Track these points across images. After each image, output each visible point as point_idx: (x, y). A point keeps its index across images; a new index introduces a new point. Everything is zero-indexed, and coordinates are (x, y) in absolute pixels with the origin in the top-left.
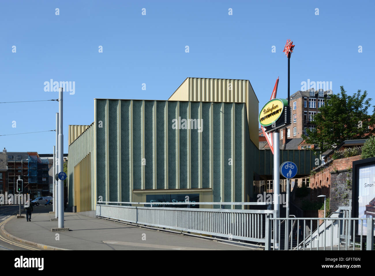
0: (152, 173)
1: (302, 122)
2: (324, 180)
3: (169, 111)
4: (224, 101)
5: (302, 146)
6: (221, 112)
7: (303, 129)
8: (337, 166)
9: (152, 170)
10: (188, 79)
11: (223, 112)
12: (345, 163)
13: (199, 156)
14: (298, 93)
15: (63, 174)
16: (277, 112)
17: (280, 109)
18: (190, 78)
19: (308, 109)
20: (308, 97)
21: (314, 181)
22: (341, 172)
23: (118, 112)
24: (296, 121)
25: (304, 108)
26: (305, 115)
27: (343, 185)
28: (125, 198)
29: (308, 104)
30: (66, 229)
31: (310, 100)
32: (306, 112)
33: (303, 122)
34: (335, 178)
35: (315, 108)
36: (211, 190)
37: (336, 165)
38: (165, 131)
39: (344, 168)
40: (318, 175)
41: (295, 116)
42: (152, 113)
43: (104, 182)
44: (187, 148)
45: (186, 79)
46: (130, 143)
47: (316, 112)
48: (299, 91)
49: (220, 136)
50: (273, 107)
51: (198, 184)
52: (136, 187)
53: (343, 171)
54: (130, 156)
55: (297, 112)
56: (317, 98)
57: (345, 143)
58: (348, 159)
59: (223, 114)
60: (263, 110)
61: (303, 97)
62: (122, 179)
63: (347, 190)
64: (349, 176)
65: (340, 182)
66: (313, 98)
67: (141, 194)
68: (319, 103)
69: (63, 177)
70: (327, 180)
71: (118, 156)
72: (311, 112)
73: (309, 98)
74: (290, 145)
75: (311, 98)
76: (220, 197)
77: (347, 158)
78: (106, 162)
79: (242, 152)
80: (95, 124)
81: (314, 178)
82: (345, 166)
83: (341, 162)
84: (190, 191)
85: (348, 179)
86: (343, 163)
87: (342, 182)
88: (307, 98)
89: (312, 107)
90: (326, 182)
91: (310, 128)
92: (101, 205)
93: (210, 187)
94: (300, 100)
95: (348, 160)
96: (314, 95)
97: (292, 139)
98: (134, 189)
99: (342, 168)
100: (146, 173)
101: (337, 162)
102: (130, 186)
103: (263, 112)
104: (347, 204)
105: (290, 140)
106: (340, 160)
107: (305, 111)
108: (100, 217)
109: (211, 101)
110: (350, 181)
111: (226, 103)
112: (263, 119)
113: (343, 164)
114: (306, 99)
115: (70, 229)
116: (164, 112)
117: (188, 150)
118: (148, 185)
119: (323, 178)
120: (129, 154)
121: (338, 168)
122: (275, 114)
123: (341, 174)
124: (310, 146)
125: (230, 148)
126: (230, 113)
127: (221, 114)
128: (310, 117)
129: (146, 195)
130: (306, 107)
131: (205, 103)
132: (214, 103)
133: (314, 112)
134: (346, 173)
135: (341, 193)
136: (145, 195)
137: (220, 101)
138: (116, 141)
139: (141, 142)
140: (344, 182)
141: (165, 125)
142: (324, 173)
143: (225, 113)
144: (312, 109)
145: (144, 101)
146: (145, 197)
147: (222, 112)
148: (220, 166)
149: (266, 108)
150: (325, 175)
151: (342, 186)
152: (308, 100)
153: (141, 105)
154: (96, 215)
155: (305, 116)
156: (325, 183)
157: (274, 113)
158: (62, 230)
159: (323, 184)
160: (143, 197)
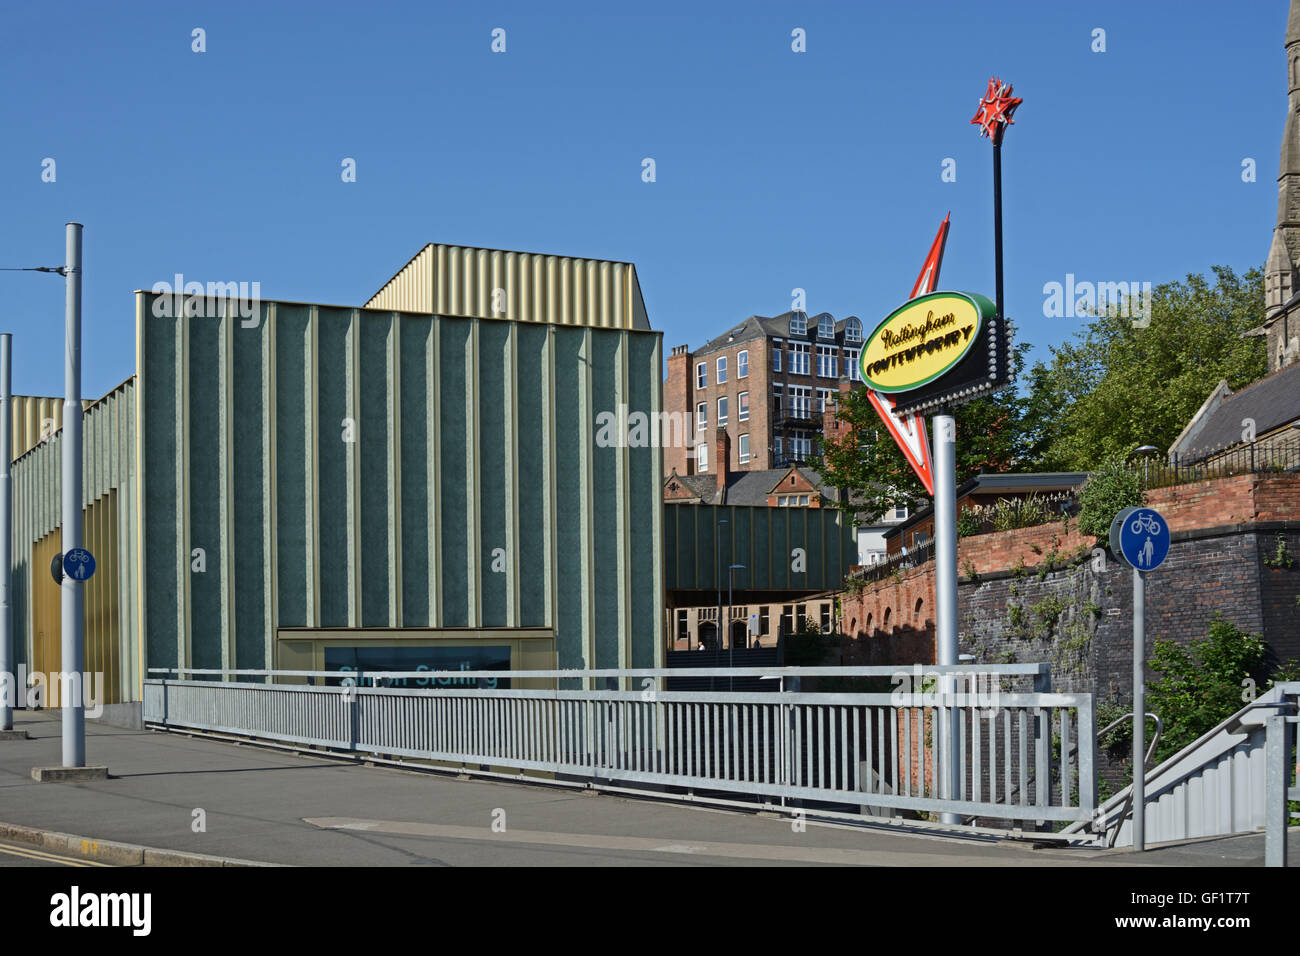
0: (345, 567)
1: (768, 421)
2: (903, 606)
3: (404, 350)
4: (592, 322)
5: (780, 498)
6: (580, 361)
7: (771, 442)
8: (974, 557)
9: (344, 557)
10: (430, 250)
11: (590, 361)
12: (1001, 549)
13: (509, 511)
14: (750, 322)
15: (83, 557)
16: (952, 338)
17: (963, 329)
18: (436, 246)
19: (785, 376)
20: (785, 339)
21: (861, 613)
22: (987, 581)
23: (222, 344)
24: (747, 416)
25: (772, 374)
26: (777, 395)
27: (998, 624)
28: (249, 655)
29: (787, 360)
30: (97, 770)
31: (792, 347)
32: (780, 388)
33: (771, 421)
34: (967, 601)
35: (809, 374)
36: (549, 634)
37: (969, 555)
38: (390, 420)
39: (997, 566)
40: (877, 591)
41: (745, 399)
42: (345, 354)
43: (172, 596)
44: (465, 484)
45: (423, 250)
46: (266, 458)
47: (810, 388)
48: (756, 317)
49: (578, 446)
50: (929, 323)
51: (504, 612)
52: (290, 619)
53: (995, 577)
54: (266, 504)
55: (750, 384)
56: (814, 343)
57: (978, 483)
58: (1014, 537)
59: (590, 370)
60: (881, 333)
61: (769, 338)
62: (237, 588)
63: (1009, 639)
64: (1017, 594)
65: (983, 612)
66: (800, 343)
67: (306, 645)
68: (820, 359)
69: (82, 568)
70: (918, 609)
71: (223, 502)
72: (796, 387)
73: (789, 341)
74: (739, 491)
75: (796, 342)
76: (583, 660)
77: (1010, 532)
78: (179, 525)
79: (653, 503)
80: (138, 383)
81: (859, 600)
82: (1002, 557)
83: (988, 544)
84: (479, 635)
85: (1012, 604)
86: (994, 547)
87: (994, 612)
88: (781, 340)
89: (799, 369)
90: (913, 613)
91: (792, 439)
92: (168, 682)
93: (548, 623)
94: (760, 344)
95: (1013, 540)
96: (803, 332)
97: (746, 472)
98: (283, 626)
99: (990, 567)
100: (323, 567)
101: (972, 546)
102: (268, 616)
103: (877, 342)
104: (1011, 688)
105: (741, 475)
106: (982, 539)
107: (775, 384)
108: (165, 728)
109: (551, 319)
110: (1021, 608)
111: (598, 331)
112: (881, 366)
113: (994, 551)
114: (780, 343)
115: (110, 773)
116: (385, 351)
117: (470, 489)
118: (332, 611)
119: (898, 600)
120: (261, 498)
121: (977, 565)
122: (939, 347)
123: (988, 586)
124: (807, 496)
125: (614, 490)
126: (612, 367)
127: (582, 367)
128: (792, 404)
129: (326, 648)
130: (780, 370)
131: (526, 327)
132: (559, 327)
133: (803, 387)
134: (1004, 582)
135: (991, 652)
136: (322, 647)
137: (578, 322)
138: (217, 450)
139: (304, 454)
140: (997, 614)
141: (390, 398)
142: (904, 585)
143: (593, 366)
144: (798, 378)
145: (314, 308)
146: (321, 656)
147: (586, 361)
148: (578, 549)
149: (895, 326)
150: (908, 590)
151: (992, 625)
152: (787, 346)
153: (306, 324)
154: (145, 719)
155: (777, 399)
156: (909, 619)
157: (935, 345)
158: (82, 776)
159: (899, 619)
160: (314, 654)
